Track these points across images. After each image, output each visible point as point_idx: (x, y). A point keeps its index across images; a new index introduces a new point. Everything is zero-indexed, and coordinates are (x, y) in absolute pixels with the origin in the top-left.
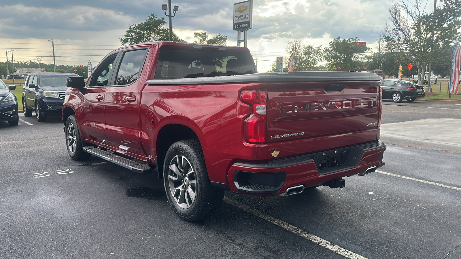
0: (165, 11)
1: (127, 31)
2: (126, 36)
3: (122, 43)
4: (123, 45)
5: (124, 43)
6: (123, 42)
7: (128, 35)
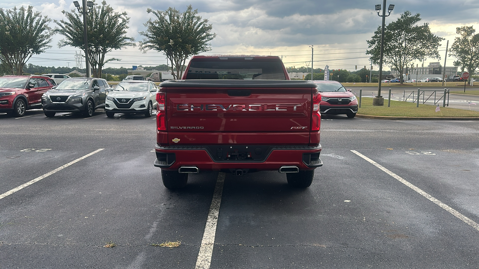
0: (378, 11)
1: (375, 33)
2: (373, 37)
3: (369, 45)
4: (370, 47)
5: (371, 45)
6: (370, 44)
7: (376, 37)
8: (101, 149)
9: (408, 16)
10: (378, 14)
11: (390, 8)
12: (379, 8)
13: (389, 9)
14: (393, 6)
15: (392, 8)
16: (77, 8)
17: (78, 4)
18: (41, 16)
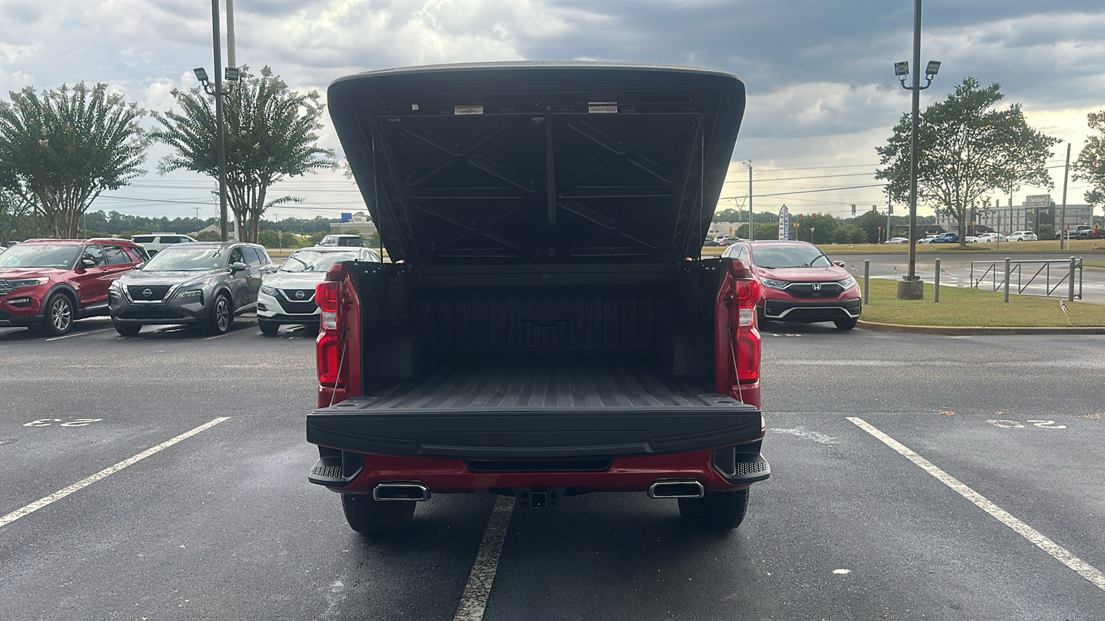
0: (902, 77)
1: (895, 129)
2: (890, 140)
3: (883, 159)
4: (884, 162)
5: (888, 157)
6: (885, 155)
7: (897, 138)
8: (221, 419)
9: (972, 89)
10: (903, 84)
11: (929, 70)
12: (904, 71)
13: (928, 73)
14: (937, 66)
15: (935, 70)
16: (203, 83)
17: (205, 74)
18: (123, 105)
